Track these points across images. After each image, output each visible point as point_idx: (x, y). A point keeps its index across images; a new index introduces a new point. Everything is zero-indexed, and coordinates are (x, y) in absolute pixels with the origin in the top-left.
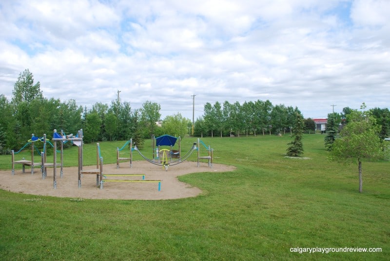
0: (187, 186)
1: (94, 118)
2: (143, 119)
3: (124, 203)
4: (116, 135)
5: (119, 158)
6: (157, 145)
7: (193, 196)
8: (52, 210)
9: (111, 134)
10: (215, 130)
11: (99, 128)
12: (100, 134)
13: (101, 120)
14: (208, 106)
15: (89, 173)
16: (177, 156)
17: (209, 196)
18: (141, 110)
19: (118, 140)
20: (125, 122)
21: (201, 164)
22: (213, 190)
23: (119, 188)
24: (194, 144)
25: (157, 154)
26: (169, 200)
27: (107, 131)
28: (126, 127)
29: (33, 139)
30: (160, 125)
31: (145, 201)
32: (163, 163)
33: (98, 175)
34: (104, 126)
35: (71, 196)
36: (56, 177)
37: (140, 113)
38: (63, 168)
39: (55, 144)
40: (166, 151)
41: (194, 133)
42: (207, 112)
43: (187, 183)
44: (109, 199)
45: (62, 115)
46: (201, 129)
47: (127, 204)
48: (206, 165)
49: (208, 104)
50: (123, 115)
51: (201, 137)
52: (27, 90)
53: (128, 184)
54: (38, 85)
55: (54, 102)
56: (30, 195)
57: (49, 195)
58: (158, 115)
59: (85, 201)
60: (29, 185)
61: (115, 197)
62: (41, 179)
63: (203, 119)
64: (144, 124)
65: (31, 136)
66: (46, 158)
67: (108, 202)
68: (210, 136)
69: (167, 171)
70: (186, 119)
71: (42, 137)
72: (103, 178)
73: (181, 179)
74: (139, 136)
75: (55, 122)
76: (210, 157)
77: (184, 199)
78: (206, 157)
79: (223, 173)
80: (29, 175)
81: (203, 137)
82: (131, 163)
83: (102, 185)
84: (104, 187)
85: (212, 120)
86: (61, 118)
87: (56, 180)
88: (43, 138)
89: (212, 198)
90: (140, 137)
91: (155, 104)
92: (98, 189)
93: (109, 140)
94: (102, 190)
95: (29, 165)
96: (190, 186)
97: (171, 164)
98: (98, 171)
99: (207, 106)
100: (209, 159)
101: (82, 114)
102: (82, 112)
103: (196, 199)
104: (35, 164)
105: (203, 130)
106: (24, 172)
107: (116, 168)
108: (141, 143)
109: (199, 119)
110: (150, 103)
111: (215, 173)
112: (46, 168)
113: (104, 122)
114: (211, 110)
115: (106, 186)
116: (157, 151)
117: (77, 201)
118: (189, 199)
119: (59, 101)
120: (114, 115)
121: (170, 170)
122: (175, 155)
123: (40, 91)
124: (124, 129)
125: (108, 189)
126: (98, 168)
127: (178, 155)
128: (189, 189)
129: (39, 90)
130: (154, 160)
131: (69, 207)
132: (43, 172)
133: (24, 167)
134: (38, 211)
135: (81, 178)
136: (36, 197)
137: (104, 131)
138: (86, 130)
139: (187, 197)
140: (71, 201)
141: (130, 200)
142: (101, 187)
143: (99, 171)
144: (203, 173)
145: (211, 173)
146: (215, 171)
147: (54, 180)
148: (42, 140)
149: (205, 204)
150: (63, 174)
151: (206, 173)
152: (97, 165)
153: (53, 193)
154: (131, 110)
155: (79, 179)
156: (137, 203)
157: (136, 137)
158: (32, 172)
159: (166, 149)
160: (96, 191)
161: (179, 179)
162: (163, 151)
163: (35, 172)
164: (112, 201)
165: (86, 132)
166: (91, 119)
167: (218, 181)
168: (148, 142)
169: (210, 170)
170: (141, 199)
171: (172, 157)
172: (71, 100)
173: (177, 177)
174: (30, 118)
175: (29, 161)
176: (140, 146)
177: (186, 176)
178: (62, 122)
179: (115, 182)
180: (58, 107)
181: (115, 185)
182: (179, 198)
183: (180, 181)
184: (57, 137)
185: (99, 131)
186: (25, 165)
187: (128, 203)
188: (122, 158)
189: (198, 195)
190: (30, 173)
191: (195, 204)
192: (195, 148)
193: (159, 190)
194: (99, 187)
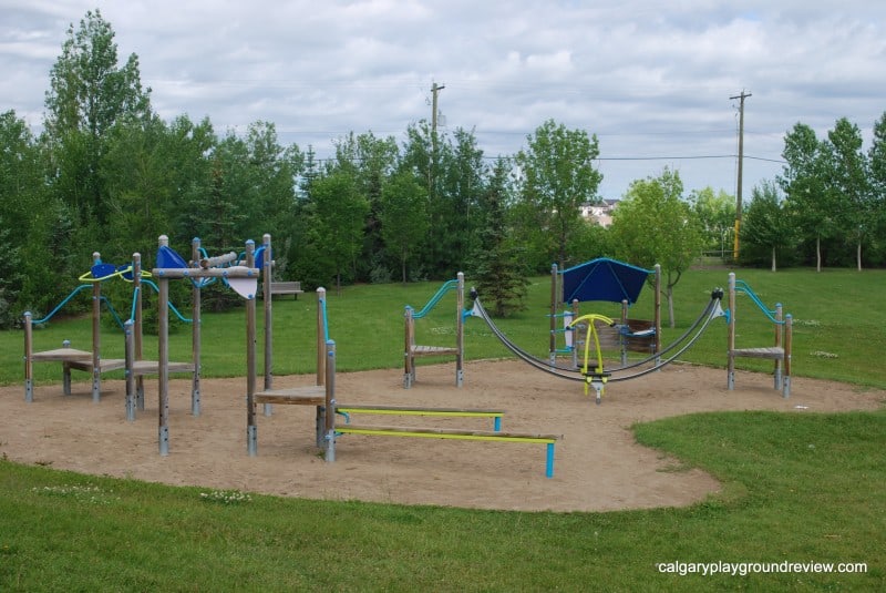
0: (664, 463)
1: (338, 192)
2: (529, 194)
3: (393, 518)
4: (423, 260)
5: (413, 348)
6: (568, 298)
7: (678, 504)
8: (115, 529)
9: (405, 257)
10: (831, 240)
11: (358, 233)
12: (365, 255)
13: (365, 202)
14: (801, 140)
15: (286, 400)
16: (647, 345)
17: (744, 505)
18: (521, 156)
19: (431, 279)
20: (459, 206)
21: (743, 377)
22: (769, 485)
23: (398, 460)
24: (717, 295)
25: (568, 336)
26: (577, 514)
27: (391, 244)
28: (464, 226)
29: (98, 272)
30: (605, 221)
31: (481, 512)
32: (585, 370)
33: (320, 410)
34: (378, 225)
35: (217, 483)
36: (166, 412)
37: (518, 172)
38: (202, 382)
39: (165, 289)
40: (598, 324)
41: (742, 253)
42: (795, 164)
43: (665, 451)
44: (347, 498)
45: (219, 184)
46: (768, 233)
47: (409, 519)
48: (768, 382)
49: (800, 128)
50: (452, 179)
51: (769, 266)
52: (95, 92)
53: (436, 449)
54: (132, 70)
55: (190, 135)
56: (69, 472)
57: (137, 477)
58: (590, 180)
59: (252, 504)
60: (78, 437)
61: (370, 494)
62: (122, 418)
63: (782, 196)
64: (530, 216)
65: (92, 258)
66: (142, 343)
67: (335, 509)
68: (809, 263)
69: (598, 402)
70: (717, 195)
71: (129, 264)
72: (338, 420)
73: (644, 436)
74: (512, 261)
75: (194, 210)
76: (780, 350)
77: (636, 515)
78: (765, 350)
79: (831, 419)
80: (83, 403)
81: (780, 267)
82: (459, 367)
83: (331, 448)
84: (339, 453)
85: (816, 196)
86: (215, 193)
87: (168, 423)
88: (130, 268)
89: (756, 517)
90: (510, 268)
91: (575, 136)
92: (318, 461)
93: (396, 278)
94: (332, 467)
95: (83, 368)
96: (677, 464)
97: (615, 376)
98: (318, 391)
99: (795, 137)
100: (775, 358)
101: (298, 178)
102: (302, 170)
103: (685, 515)
104: (103, 362)
105: (778, 240)
106: (68, 393)
107: (404, 386)
108: (517, 290)
109: (762, 193)
110: (559, 133)
111: (796, 418)
112: (140, 379)
113: (377, 206)
114: (817, 154)
115: (350, 453)
116: (568, 322)
117: (222, 501)
118: (657, 513)
119: (207, 127)
120: (416, 180)
121: (611, 400)
122: (638, 341)
123: (144, 90)
124: (454, 237)
125: (355, 464)
126: (319, 383)
127: (652, 338)
128: (672, 476)
129: (139, 87)
130: (552, 359)
131: (185, 521)
132: (128, 393)
133: (67, 372)
134: (64, 529)
135: (257, 419)
136: (83, 480)
137: (380, 243)
138: (310, 242)
139: (653, 506)
140: (204, 499)
141: (425, 508)
142: (331, 456)
143: (323, 395)
144: (746, 413)
145: (777, 418)
146: (800, 407)
147: (160, 424)
148: (128, 275)
149: (718, 536)
150: (202, 401)
151: (758, 414)
152: (318, 372)
153: (154, 469)
154: (485, 161)
155: (250, 421)
156: (447, 520)
157: (497, 268)
158: (96, 395)
159: (597, 316)
160: (307, 468)
161: (636, 437)
162: (588, 321)
163: (103, 395)
164: (355, 507)
165: (312, 246)
166: (331, 198)
167: (804, 451)
168: (539, 286)
169: (779, 406)
170: (467, 505)
171: (629, 349)
172: (259, 124)
173: (633, 427)
174: (108, 196)
175: (84, 353)
176: (512, 302)
177: (671, 425)
178: (219, 210)
179: (386, 438)
180: (207, 153)
181: (385, 449)
182: (618, 507)
183: (643, 444)
184: (169, 263)
185: (358, 242)
186: (71, 366)
187: (410, 516)
188: (427, 349)
189: (701, 499)
190: (89, 395)
191: (676, 535)
192: (718, 311)
193: (548, 474)
194: (322, 455)
